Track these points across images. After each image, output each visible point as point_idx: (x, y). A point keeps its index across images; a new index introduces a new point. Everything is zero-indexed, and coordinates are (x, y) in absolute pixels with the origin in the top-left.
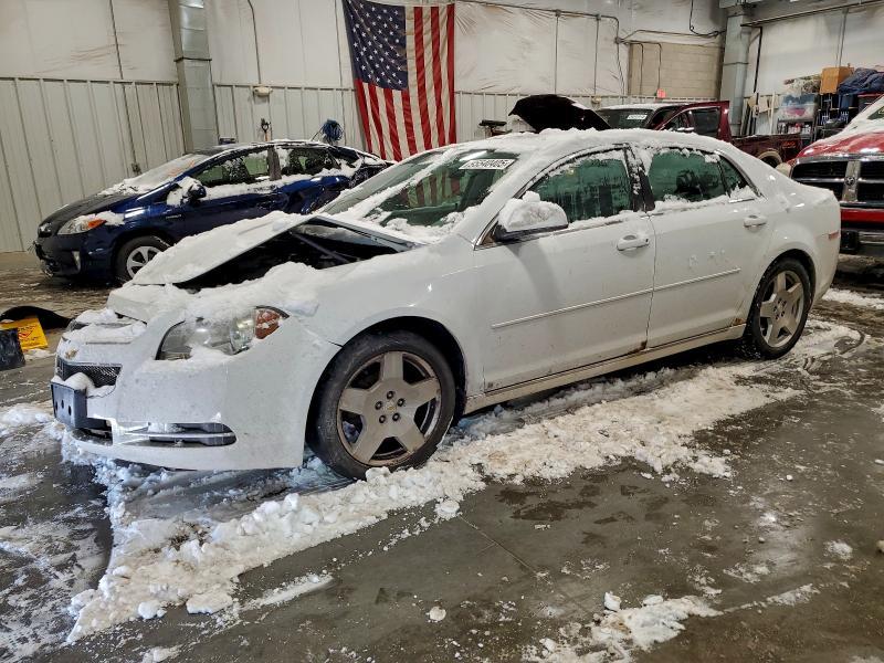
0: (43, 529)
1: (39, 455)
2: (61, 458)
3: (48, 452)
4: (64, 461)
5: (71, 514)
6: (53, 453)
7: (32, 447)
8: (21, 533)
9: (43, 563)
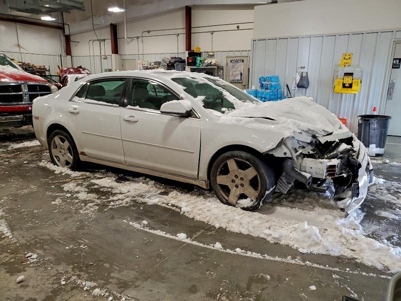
0: (382, 198)
1: (373, 221)
2: (365, 216)
3: (368, 221)
4: (364, 214)
5: (373, 198)
6: (367, 219)
7: (374, 227)
8: (390, 200)
9: (386, 192)
